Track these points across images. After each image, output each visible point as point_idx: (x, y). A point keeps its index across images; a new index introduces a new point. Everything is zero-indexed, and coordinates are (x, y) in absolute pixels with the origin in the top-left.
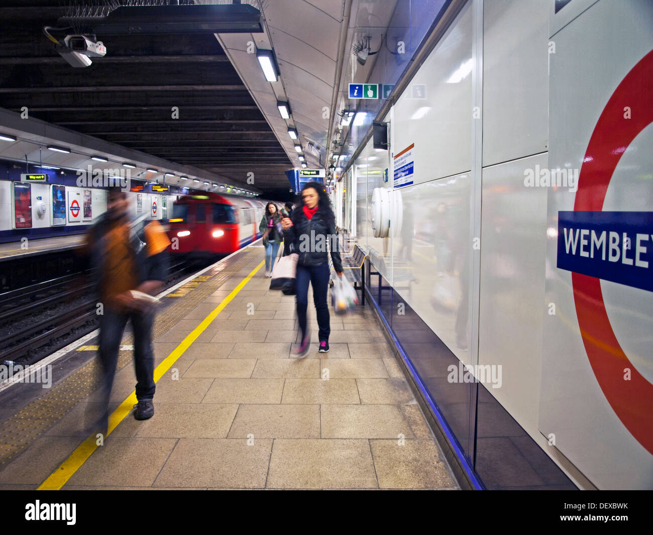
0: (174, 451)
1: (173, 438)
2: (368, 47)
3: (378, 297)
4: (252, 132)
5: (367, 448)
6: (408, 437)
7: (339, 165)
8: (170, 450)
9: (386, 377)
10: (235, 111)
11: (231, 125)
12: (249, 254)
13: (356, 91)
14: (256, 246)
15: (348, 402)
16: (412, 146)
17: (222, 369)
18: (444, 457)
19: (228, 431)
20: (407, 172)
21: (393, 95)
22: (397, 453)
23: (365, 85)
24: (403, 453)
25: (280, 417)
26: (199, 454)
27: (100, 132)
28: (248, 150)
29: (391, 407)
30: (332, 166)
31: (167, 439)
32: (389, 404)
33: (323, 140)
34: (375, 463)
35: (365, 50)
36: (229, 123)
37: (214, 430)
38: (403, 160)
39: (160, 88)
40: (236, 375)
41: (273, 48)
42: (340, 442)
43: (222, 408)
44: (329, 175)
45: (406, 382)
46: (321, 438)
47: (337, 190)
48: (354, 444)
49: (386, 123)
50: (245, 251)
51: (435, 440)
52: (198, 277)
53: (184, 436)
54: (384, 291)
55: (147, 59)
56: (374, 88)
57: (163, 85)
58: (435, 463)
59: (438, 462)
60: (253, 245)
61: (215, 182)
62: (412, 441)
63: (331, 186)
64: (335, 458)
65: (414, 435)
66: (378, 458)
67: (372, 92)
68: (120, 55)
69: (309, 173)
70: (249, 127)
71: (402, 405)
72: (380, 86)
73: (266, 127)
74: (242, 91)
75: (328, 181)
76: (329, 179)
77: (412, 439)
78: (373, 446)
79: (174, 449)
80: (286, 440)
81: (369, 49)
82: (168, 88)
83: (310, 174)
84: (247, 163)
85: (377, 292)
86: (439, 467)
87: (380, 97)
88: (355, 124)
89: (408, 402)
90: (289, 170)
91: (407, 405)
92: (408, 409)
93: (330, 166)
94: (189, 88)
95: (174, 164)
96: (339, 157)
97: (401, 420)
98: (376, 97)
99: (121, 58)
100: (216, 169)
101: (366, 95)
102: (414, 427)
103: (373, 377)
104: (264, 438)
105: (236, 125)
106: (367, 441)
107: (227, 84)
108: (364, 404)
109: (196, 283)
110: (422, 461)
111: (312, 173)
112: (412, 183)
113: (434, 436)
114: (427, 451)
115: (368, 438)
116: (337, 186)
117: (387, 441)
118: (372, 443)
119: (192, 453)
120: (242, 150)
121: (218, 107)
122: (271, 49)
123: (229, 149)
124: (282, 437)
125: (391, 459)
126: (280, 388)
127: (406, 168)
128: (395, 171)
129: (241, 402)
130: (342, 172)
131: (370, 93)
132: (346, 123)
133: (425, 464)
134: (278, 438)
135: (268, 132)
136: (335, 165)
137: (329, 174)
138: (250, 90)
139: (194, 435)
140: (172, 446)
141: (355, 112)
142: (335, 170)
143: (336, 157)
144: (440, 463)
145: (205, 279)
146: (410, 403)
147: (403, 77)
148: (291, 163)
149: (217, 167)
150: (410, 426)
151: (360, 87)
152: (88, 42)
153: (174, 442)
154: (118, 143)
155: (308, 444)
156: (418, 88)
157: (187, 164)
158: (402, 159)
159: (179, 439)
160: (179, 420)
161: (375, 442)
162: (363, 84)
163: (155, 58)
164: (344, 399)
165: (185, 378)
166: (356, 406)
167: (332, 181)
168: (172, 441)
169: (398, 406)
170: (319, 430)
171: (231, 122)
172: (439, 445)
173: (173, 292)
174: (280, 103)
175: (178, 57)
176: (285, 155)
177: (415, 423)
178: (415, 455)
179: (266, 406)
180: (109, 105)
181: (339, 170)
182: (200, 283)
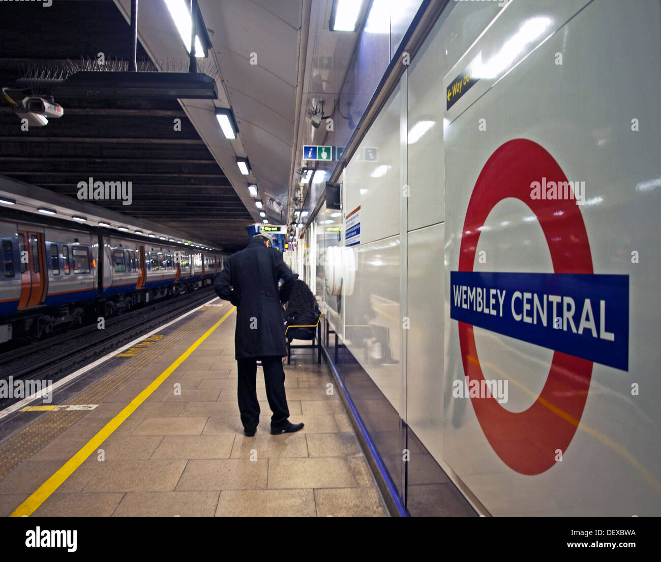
0: (121, 504)
1: (120, 493)
2: (321, 111)
3: (334, 355)
4: (211, 187)
5: (311, 497)
6: (352, 486)
7: (301, 221)
8: (117, 503)
9: (335, 432)
10: (194, 164)
11: (190, 178)
12: (205, 313)
13: (310, 153)
14: (215, 305)
15: (297, 456)
16: (359, 208)
17: (173, 427)
18: (384, 503)
19: (175, 485)
20: (355, 233)
21: (345, 158)
22: (339, 501)
23: (319, 148)
24: (345, 500)
25: (228, 470)
26: (145, 506)
27: (49, 183)
28: (208, 205)
29: (338, 459)
30: (294, 223)
31: (114, 494)
32: (336, 457)
33: (283, 196)
34: (318, 510)
35: (318, 114)
36: (188, 177)
37: (162, 484)
38: (352, 221)
39: (115, 140)
40: (187, 432)
41: (231, 107)
42: (285, 492)
43: (170, 464)
44: (291, 232)
45: (355, 436)
46: (267, 489)
47: (299, 247)
48: (298, 493)
49: (339, 184)
50: (202, 310)
51: (377, 489)
52: (150, 337)
53: (131, 490)
54: (340, 350)
55: (103, 112)
56: (327, 150)
57: (119, 138)
58: (375, 508)
59: (377, 507)
60: (210, 304)
61: (172, 237)
62: (354, 490)
63: (294, 243)
64: (279, 506)
65: (358, 484)
66: (320, 506)
67: (326, 153)
68: (75, 107)
69: (270, 229)
70: (207, 181)
71: (349, 458)
72: (334, 148)
73: (226, 182)
74: (200, 145)
75: (291, 238)
76: (291, 235)
77: (355, 488)
78: (316, 495)
79: (120, 502)
80: (232, 492)
81: (323, 113)
82: (124, 140)
83: (271, 231)
84: (206, 218)
85: (334, 351)
86: (378, 512)
87: (334, 159)
88: (315, 182)
89: (354, 454)
90: (250, 225)
91: (354, 458)
92: (354, 460)
93: (292, 222)
94: (146, 141)
95: (128, 218)
96: (301, 213)
97: (346, 471)
98: (330, 159)
99: (75, 110)
100: (174, 224)
101: (320, 157)
102: (357, 477)
103: (323, 432)
104: (211, 489)
105: (195, 179)
106: (312, 491)
107: (185, 139)
108: (312, 458)
109: (148, 343)
110: (362, 506)
111: (273, 229)
112: (358, 243)
113: (376, 484)
114: (368, 498)
115: (312, 487)
116: (299, 243)
117: (331, 490)
118: (316, 492)
119: (139, 506)
120: (201, 205)
121: (175, 161)
122: (229, 108)
123: (187, 203)
124: (229, 489)
125: (333, 506)
126: (230, 444)
127: (355, 228)
128: (346, 231)
129: (190, 458)
130: (303, 228)
131: (324, 155)
132: (305, 181)
133: (365, 509)
134: (225, 490)
135: (227, 187)
136: (297, 221)
137: (292, 230)
138: (208, 145)
139: (141, 489)
140: (118, 500)
141: (314, 170)
142: (297, 226)
143: (297, 213)
144: (380, 508)
145: (158, 338)
146: (357, 455)
147: (351, 143)
148: (252, 219)
149: (173, 221)
150: (354, 476)
151: (315, 149)
152: (46, 104)
153: (121, 496)
154: (67, 195)
155: (254, 494)
156: (370, 151)
157: (143, 218)
158: (351, 219)
159: (126, 493)
160: (126, 476)
161: (319, 491)
162: (317, 146)
163: (110, 111)
164: (292, 453)
165: (133, 436)
166: (304, 460)
167: (295, 238)
168: (119, 495)
169: (345, 458)
170: (265, 482)
171: (189, 176)
172: (380, 492)
173: (123, 352)
174: (240, 159)
175: (136, 111)
176: (246, 210)
177: (360, 473)
178: (357, 502)
179: (214, 461)
180: (60, 156)
181: (301, 226)
182: (153, 343)
